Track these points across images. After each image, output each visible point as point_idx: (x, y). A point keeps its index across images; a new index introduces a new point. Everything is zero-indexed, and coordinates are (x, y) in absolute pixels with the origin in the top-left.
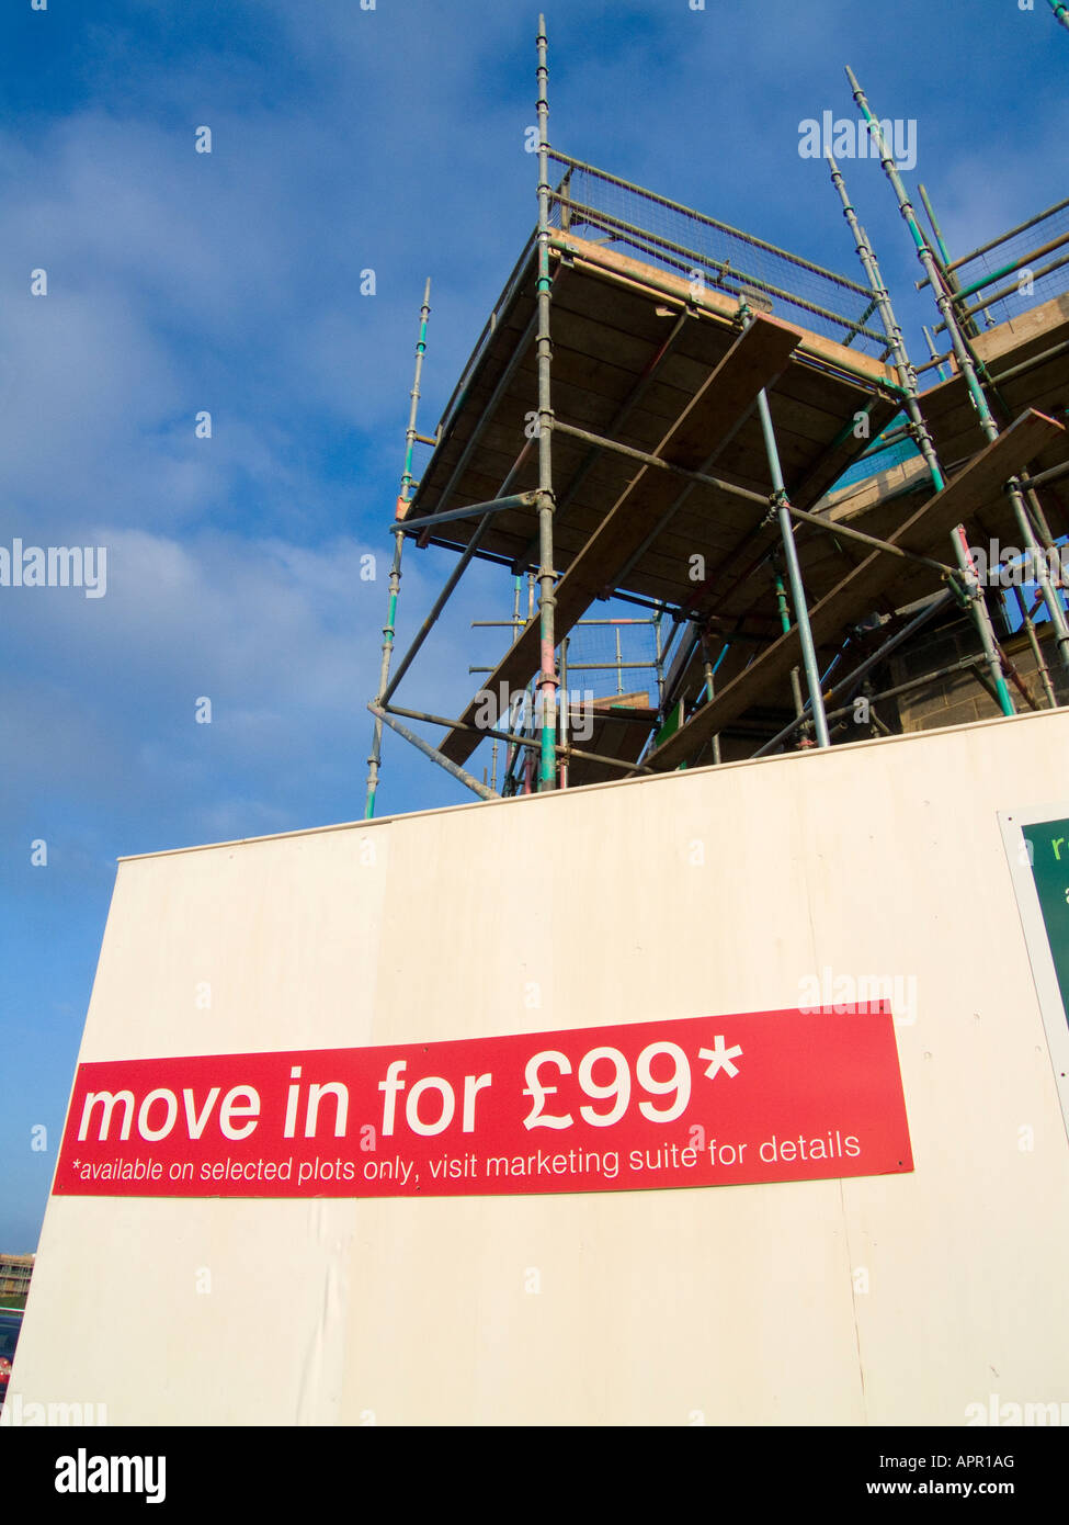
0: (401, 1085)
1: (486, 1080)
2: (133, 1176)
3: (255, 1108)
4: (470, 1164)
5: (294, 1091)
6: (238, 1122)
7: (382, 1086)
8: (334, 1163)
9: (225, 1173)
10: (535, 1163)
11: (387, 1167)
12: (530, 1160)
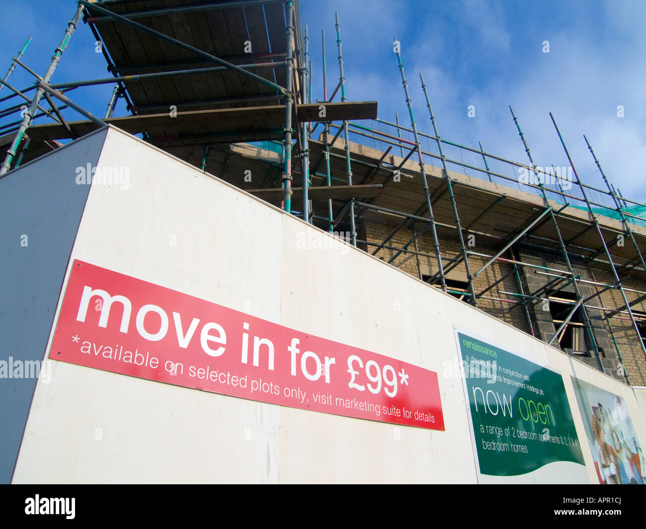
0: (298, 351)
1: (333, 361)
2: (133, 360)
3: (223, 339)
4: (329, 398)
5: (246, 336)
6: (214, 346)
7: (289, 349)
8: (269, 384)
9: (206, 375)
10: (353, 403)
11: (294, 392)
12: (352, 402)
